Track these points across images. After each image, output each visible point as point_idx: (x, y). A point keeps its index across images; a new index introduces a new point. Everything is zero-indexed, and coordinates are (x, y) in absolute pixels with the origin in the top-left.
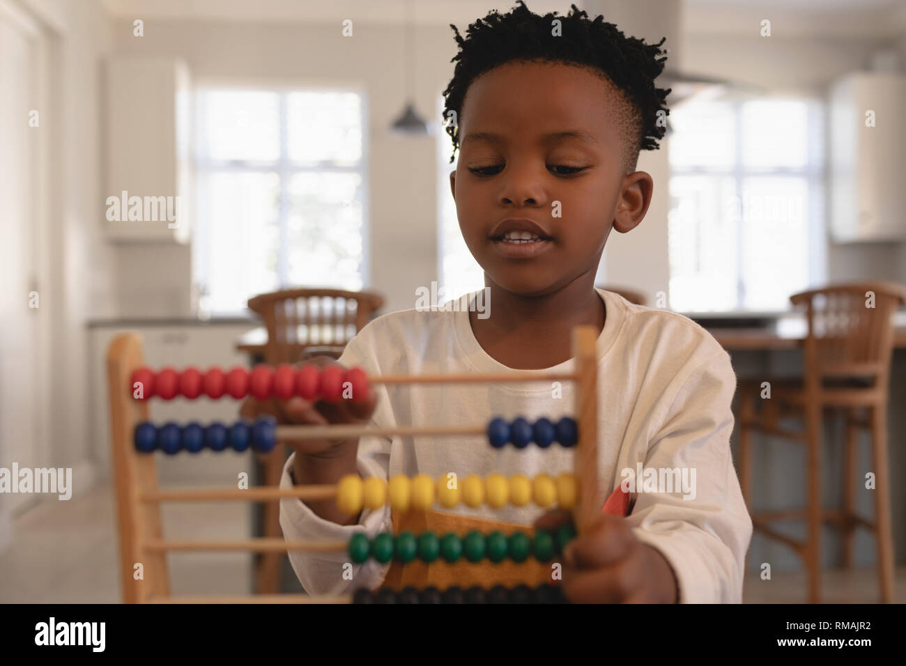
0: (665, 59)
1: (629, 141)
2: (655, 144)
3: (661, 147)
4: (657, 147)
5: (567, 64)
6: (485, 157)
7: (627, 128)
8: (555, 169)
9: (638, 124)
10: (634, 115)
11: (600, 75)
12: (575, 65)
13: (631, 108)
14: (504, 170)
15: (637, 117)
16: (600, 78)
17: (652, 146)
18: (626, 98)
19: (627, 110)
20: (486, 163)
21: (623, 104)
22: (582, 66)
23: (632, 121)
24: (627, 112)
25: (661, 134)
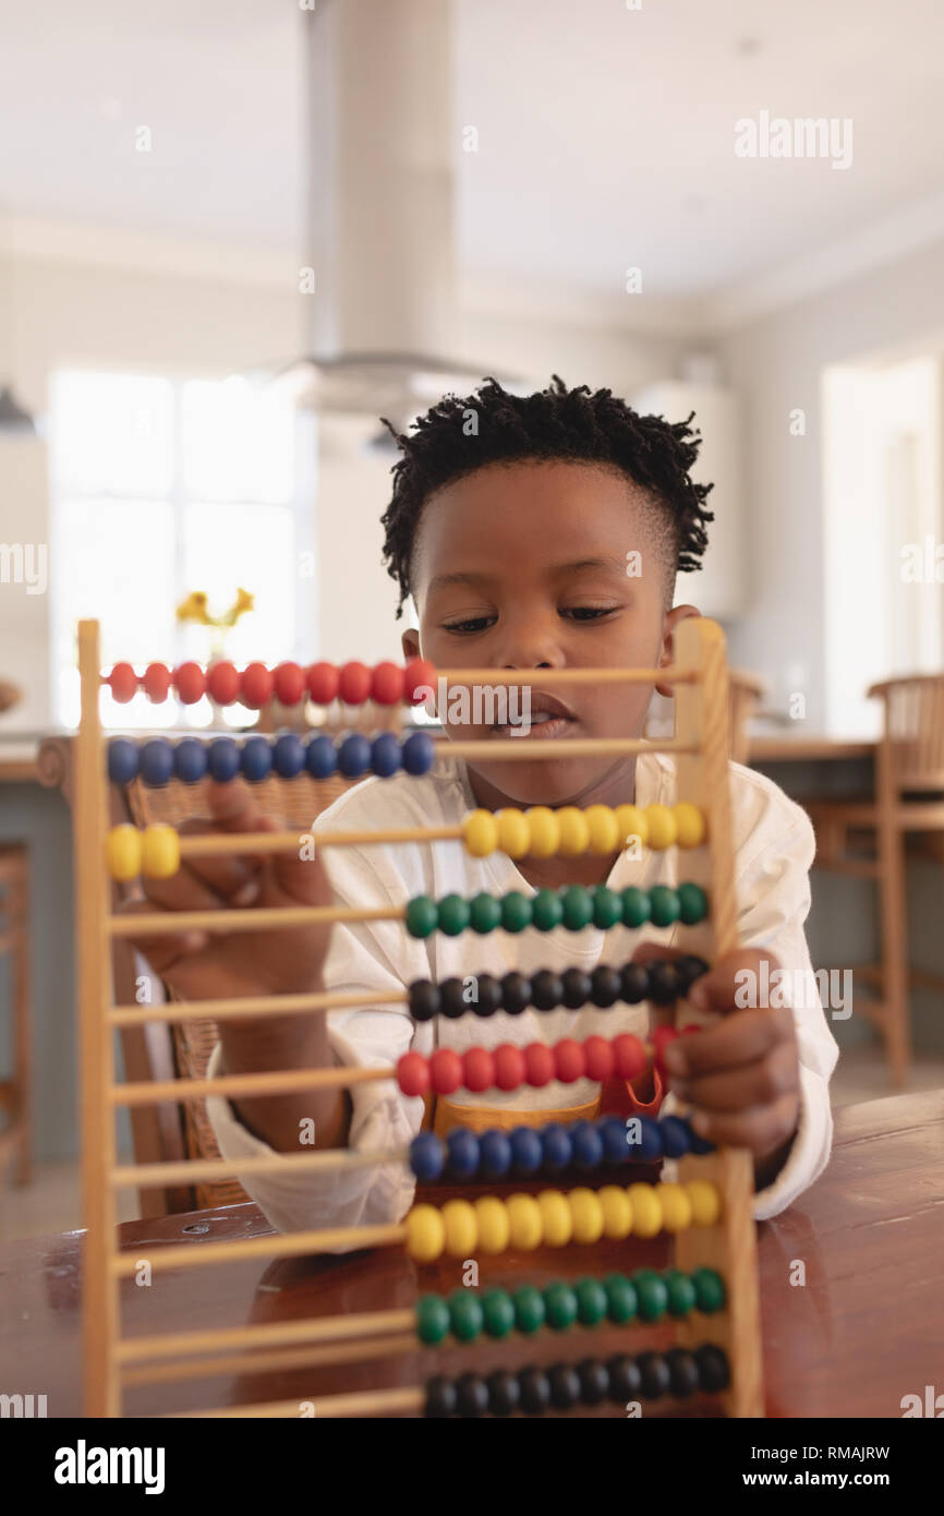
0: (699, 441)
1: (665, 563)
2: (694, 562)
3: (703, 566)
4: (699, 566)
5: (569, 463)
6: (468, 607)
7: (661, 545)
8: (570, 614)
9: (672, 537)
10: (667, 525)
11: (616, 474)
12: (581, 464)
13: (663, 516)
14: (498, 624)
15: (669, 529)
16: (618, 479)
17: (691, 565)
18: (655, 503)
19: (657, 519)
20: (469, 615)
21: (652, 511)
22: (590, 463)
23: (665, 534)
24: (658, 523)
25: (701, 547)
